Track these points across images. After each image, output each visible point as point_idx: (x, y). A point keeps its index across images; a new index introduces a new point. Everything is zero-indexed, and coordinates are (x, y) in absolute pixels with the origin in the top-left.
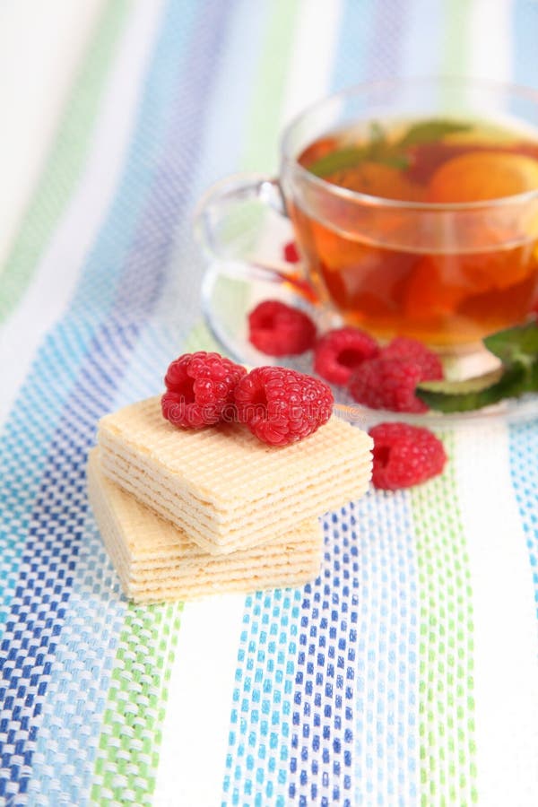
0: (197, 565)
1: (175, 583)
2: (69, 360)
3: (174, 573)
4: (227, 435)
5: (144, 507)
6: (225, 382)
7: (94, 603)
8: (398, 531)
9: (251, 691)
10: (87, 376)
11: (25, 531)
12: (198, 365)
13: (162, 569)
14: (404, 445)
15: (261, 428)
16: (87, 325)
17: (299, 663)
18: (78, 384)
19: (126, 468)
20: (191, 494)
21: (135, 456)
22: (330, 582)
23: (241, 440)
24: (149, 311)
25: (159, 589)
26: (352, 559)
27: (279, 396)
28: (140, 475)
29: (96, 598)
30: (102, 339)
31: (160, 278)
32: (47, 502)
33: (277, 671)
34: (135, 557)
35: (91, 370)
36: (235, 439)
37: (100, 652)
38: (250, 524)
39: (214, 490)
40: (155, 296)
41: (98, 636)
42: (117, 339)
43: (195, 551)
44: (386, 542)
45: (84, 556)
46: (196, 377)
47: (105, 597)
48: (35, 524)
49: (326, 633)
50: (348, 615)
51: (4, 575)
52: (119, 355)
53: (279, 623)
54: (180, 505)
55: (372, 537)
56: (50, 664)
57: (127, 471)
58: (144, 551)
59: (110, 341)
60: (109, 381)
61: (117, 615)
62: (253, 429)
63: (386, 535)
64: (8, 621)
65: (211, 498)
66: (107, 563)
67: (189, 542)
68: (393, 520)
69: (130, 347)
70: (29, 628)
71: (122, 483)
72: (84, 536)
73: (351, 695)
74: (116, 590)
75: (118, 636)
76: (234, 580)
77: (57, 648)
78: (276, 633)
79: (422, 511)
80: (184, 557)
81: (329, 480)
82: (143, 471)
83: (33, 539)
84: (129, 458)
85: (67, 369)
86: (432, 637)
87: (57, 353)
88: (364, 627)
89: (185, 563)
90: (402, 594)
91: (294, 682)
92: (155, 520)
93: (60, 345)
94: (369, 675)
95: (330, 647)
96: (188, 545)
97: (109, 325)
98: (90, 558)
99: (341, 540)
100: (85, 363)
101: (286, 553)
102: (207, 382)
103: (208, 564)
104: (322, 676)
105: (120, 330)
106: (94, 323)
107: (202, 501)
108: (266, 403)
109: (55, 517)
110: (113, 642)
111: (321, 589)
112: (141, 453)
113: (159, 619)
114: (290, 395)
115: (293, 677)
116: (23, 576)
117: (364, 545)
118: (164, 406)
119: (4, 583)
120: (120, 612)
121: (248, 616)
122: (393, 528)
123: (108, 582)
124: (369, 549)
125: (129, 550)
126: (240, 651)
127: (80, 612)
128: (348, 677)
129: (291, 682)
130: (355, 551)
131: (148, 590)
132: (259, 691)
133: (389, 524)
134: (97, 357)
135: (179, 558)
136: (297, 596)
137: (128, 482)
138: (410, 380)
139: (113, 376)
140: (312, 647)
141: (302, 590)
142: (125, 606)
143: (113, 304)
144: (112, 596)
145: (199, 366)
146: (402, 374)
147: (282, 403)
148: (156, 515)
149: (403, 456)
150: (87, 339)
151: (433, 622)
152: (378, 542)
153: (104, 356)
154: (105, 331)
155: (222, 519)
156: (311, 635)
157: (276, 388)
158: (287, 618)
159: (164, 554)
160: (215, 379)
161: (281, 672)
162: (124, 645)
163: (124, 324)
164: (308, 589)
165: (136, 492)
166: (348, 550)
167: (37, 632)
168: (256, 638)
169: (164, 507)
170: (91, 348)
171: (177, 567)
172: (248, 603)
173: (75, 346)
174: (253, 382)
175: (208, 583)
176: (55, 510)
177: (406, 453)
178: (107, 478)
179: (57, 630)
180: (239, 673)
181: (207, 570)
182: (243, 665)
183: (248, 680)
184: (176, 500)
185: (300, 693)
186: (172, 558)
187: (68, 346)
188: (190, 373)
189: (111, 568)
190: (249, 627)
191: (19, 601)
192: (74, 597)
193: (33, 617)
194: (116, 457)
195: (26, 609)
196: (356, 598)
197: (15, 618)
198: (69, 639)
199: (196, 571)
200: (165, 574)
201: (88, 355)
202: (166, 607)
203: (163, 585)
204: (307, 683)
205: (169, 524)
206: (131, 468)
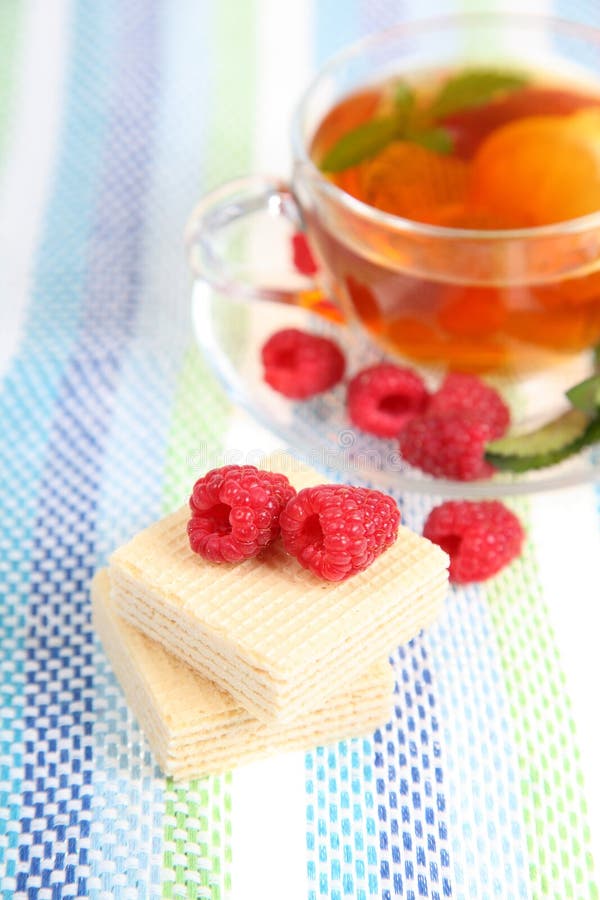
0: (247, 731)
1: (222, 754)
2: (38, 414)
3: (219, 743)
4: (271, 565)
5: (175, 660)
6: (268, 509)
7: (124, 783)
8: (477, 642)
9: (329, 892)
10: (64, 434)
11: (21, 678)
12: (233, 489)
13: (205, 741)
14: (476, 536)
15: (317, 563)
16: (54, 360)
17: (382, 848)
18: (52, 446)
19: (150, 615)
20: (238, 657)
21: (162, 604)
22: (403, 724)
23: (289, 573)
24: (129, 332)
25: (203, 762)
26: (426, 689)
27: (338, 530)
28: (168, 624)
29: (125, 775)
30: (75, 379)
31: (134, 279)
32: (41, 631)
33: (357, 861)
34: (173, 733)
35: (67, 423)
36: (281, 572)
37: (143, 858)
38: (312, 686)
39: (268, 655)
40: (130, 308)
41: (137, 834)
42: (94, 379)
43: (245, 717)
44: (464, 660)
45: (100, 712)
46: (232, 505)
47: (136, 773)
48: (32, 666)
49: (408, 800)
50: (431, 772)
51: (6, 747)
52: (99, 401)
53: (350, 790)
54: (225, 668)
55: (446, 654)
56: (85, 880)
57: (151, 618)
58: (184, 725)
59: (85, 381)
60: (92, 441)
61: (155, 800)
62: (307, 563)
63: (462, 649)
64: (21, 818)
65: (266, 666)
66: (130, 721)
67: (236, 708)
68: (468, 627)
69: (111, 388)
70: (50, 826)
71: (146, 630)
72: (96, 681)
73: (450, 890)
74: (148, 761)
75: (161, 832)
76: (290, 740)
77: (90, 856)
78: (348, 806)
79: (501, 611)
80: (233, 725)
81: (400, 614)
82: (173, 621)
83: (33, 689)
84: (154, 604)
85: (36, 426)
86: (536, 800)
87: (20, 403)
88: (453, 788)
89: (234, 730)
90: (492, 736)
91: (379, 875)
92: (191, 678)
93: (22, 391)
94: (468, 860)
95: (416, 822)
96: (236, 711)
97: (82, 357)
98: (108, 715)
99: (409, 661)
100: (58, 413)
101: (351, 703)
102: (246, 511)
103: (259, 729)
104: (411, 864)
105: (96, 364)
106: (62, 357)
107: (252, 667)
108: (322, 536)
109: (54, 653)
110: (156, 843)
111: (393, 737)
112: (168, 601)
113: (206, 799)
114: (352, 526)
115: (377, 870)
116: (30, 747)
117: (437, 666)
118: (192, 539)
119: (8, 760)
120: (158, 796)
121: (311, 782)
122: (470, 638)
123: (136, 750)
124: (444, 672)
125: (165, 722)
126: (308, 834)
127: (109, 797)
128: (443, 864)
129: (375, 878)
130: (427, 677)
131: (190, 766)
132: (339, 893)
133: (463, 632)
134: (70, 404)
135: (226, 727)
136: (367, 749)
137: (152, 629)
138: (476, 446)
139: (95, 431)
140: (395, 823)
141: (371, 739)
142: (162, 784)
143: (81, 325)
144: (145, 771)
145: (235, 491)
146: (466, 438)
147: (343, 538)
148: (192, 670)
149: (477, 549)
150: (55, 380)
151: (534, 778)
152: (453, 661)
153: (80, 403)
154: (77, 366)
155: (281, 689)
156: (391, 806)
157: (333, 519)
158: (358, 783)
159: (207, 725)
160: (256, 506)
161: (362, 862)
162: (172, 846)
163: (100, 354)
164: (378, 738)
165: (164, 642)
166: (419, 676)
167: (61, 831)
168: (325, 814)
169: (201, 664)
170: (62, 392)
171: (224, 736)
172: (309, 762)
173: (42, 392)
174: (303, 509)
175: (261, 748)
176: (54, 642)
177: (480, 546)
178: (124, 620)
179: (85, 827)
180: (311, 867)
181: (259, 733)
182: (315, 856)
183: (323, 876)
184: (218, 659)
185: (388, 892)
186: (217, 728)
187: (32, 391)
188: (224, 500)
189: (136, 727)
190: (313, 800)
191: (31, 786)
192: (99, 777)
193: (51, 809)
194: (135, 601)
195: (41, 797)
196: (438, 748)
197: (30, 812)
198: (102, 841)
199: (247, 737)
200: (209, 746)
201: (60, 403)
202: (211, 779)
203: (208, 758)
204: (395, 876)
205: (209, 684)
206: (157, 615)
